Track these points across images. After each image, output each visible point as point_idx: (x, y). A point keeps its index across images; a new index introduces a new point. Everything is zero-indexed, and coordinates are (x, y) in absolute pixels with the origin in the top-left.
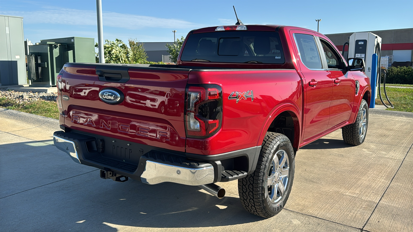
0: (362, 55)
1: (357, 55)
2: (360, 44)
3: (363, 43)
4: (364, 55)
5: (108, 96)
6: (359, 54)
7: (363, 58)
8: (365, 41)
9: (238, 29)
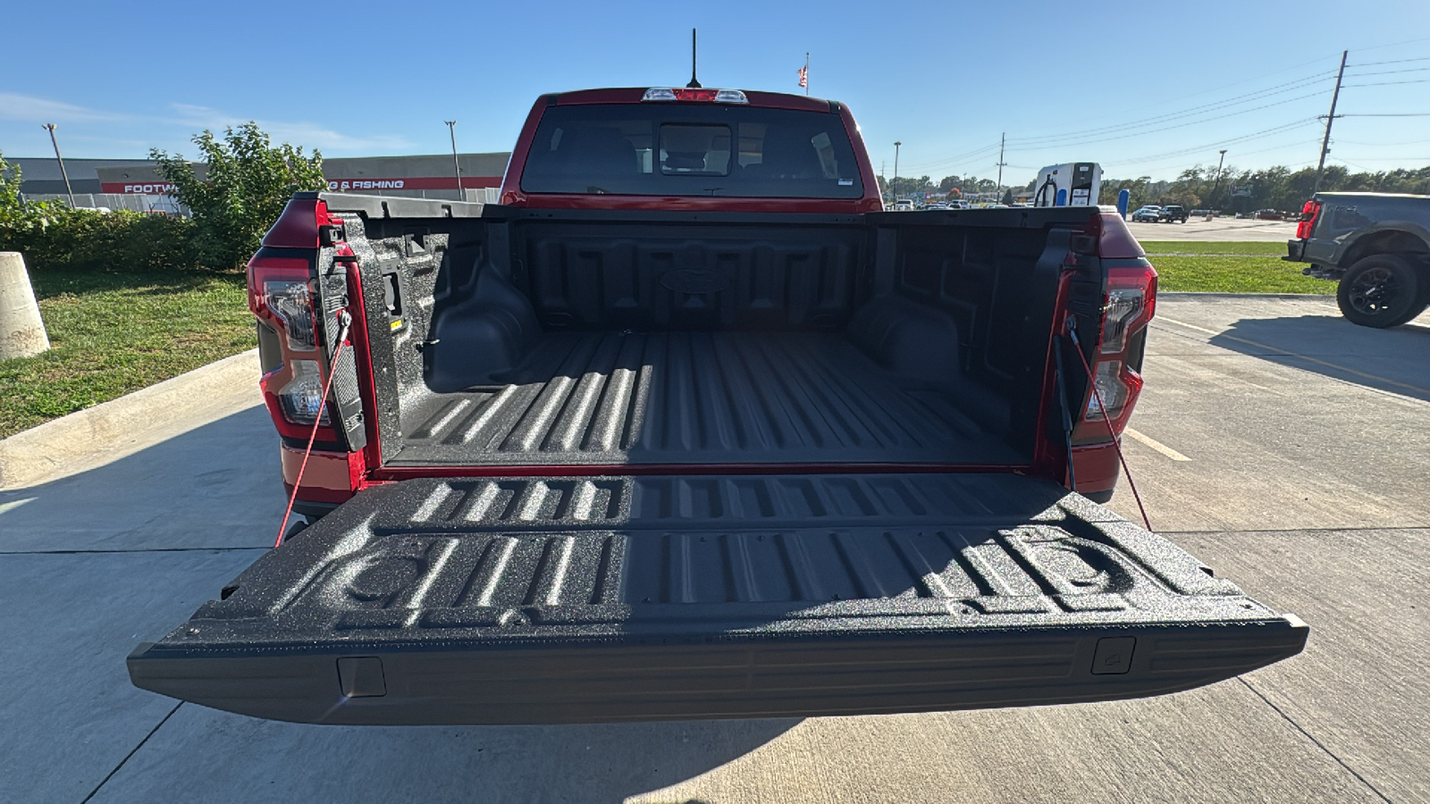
9: (719, 98)
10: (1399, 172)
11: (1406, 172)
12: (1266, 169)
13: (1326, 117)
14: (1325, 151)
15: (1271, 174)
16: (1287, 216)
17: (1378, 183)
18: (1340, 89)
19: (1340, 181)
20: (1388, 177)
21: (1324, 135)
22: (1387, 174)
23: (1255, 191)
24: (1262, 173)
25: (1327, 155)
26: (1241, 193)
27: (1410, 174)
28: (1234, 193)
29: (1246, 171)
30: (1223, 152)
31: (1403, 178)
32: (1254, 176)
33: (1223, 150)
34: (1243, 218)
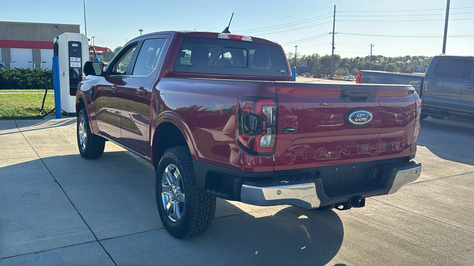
0: (78, 59)
1: (72, 59)
2: (74, 46)
3: (77, 45)
4: (80, 59)
5: (362, 117)
6: (74, 58)
7: (79, 62)
8: (79, 44)
9: (243, 39)
10: (358, 58)
11: (360, 58)
12: (311, 55)
13: (332, 33)
14: (333, 48)
15: (313, 57)
16: (324, 76)
17: (352, 62)
18: (335, 21)
19: (339, 61)
20: (354, 60)
21: (332, 41)
22: (354, 59)
23: (308, 64)
24: (310, 56)
25: (334, 49)
26: (303, 65)
27: (362, 59)
28: (300, 65)
29: (304, 55)
30: (296, 47)
31: (359, 61)
32: (307, 58)
33: (296, 46)
34: (307, 77)
